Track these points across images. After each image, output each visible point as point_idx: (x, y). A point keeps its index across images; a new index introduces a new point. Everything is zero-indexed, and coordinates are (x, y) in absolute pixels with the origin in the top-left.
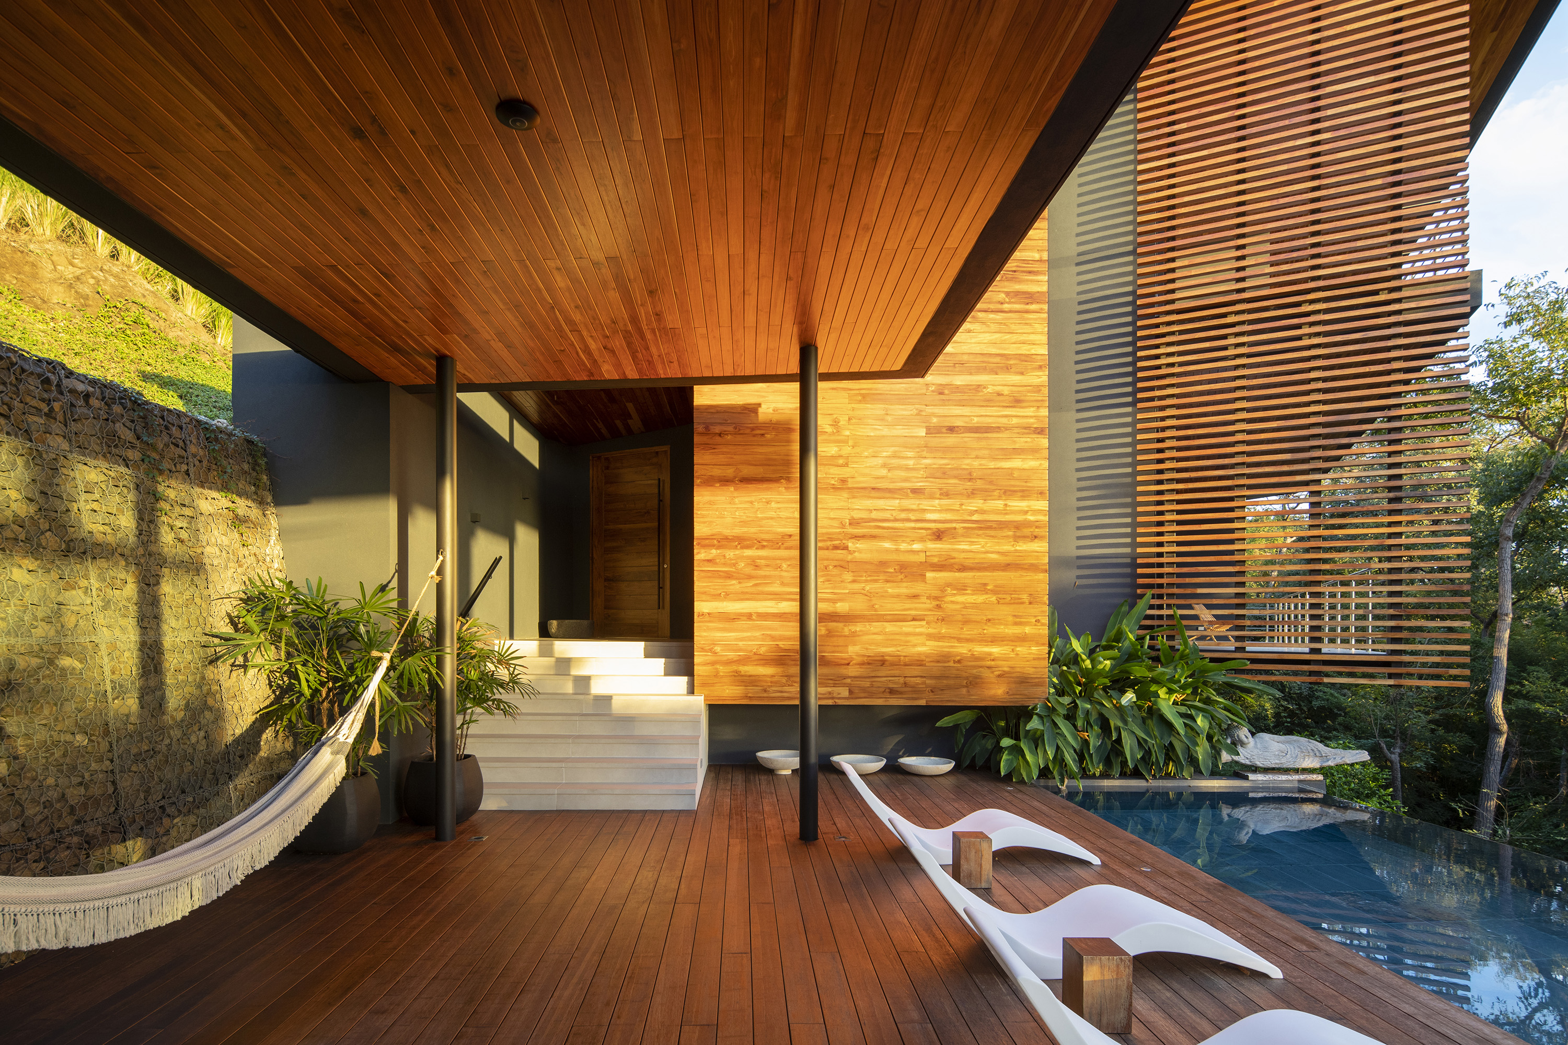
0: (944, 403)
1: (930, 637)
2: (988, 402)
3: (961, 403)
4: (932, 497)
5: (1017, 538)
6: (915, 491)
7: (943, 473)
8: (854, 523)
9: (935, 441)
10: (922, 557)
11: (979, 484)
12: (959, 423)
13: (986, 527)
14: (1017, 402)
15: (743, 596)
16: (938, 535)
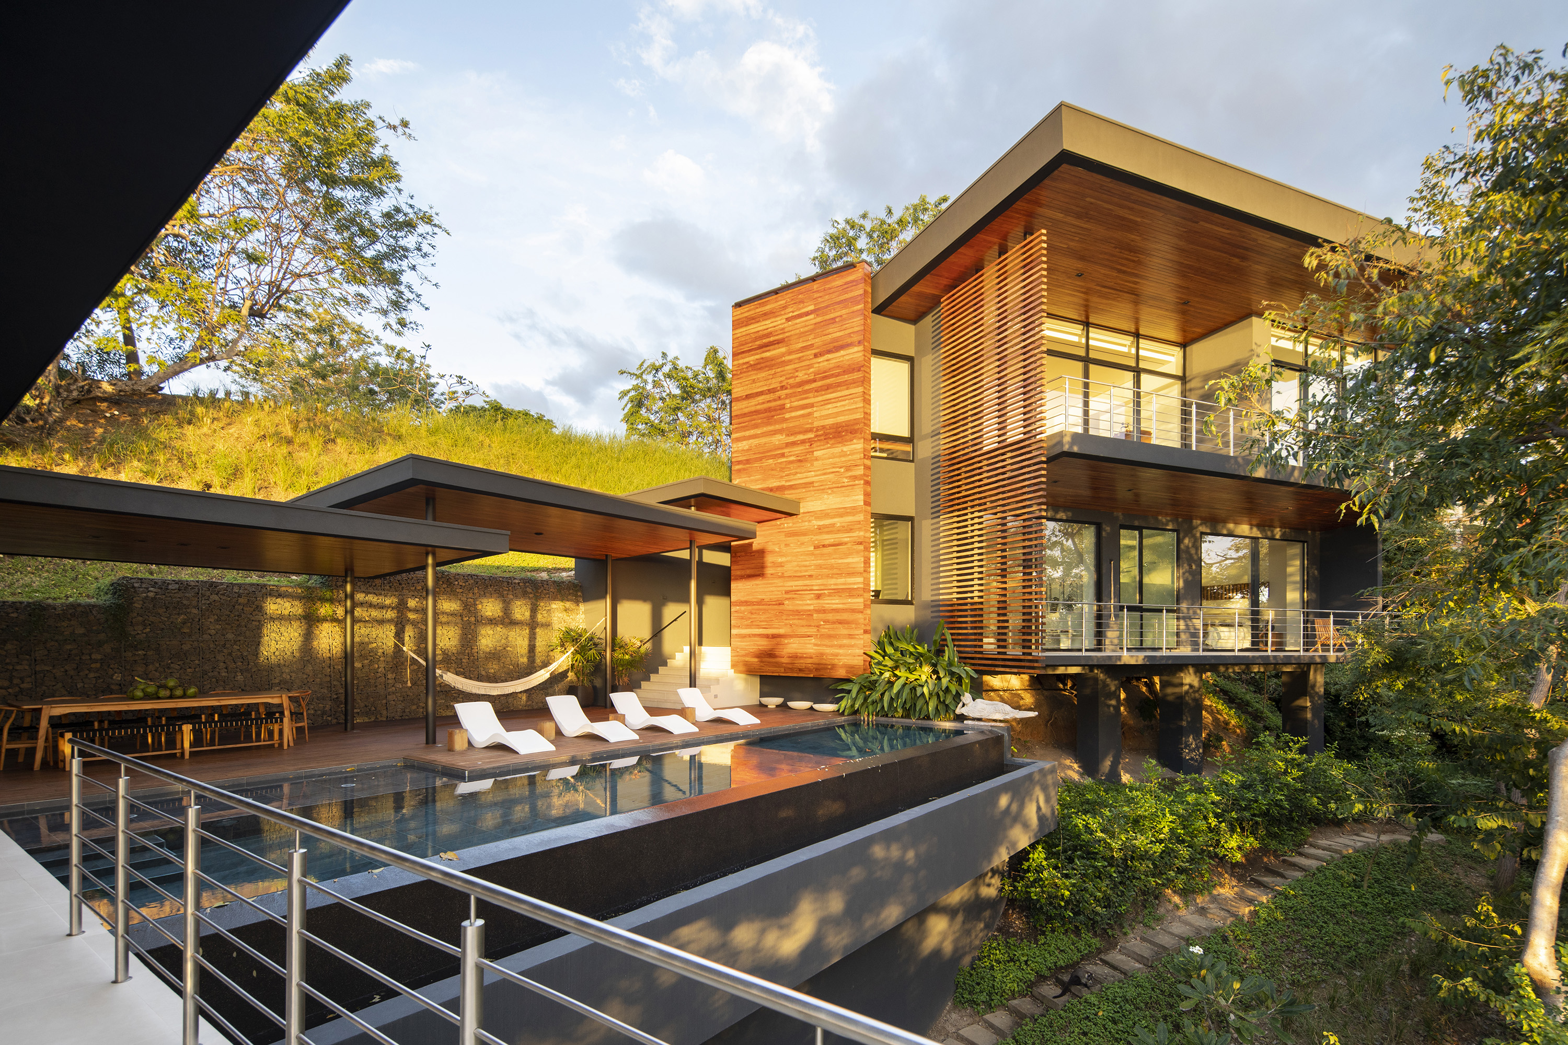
0: (821, 533)
1: (816, 645)
2: (839, 531)
3: (828, 533)
4: (817, 578)
5: (851, 596)
6: (810, 576)
7: (820, 567)
8: (787, 592)
9: (817, 552)
10: (812, 608)
11: (835, 571)
12: (827, 542)
13: (838, 592)
14: (851, 530)
15: (748, 626)
16: (818, 597)
